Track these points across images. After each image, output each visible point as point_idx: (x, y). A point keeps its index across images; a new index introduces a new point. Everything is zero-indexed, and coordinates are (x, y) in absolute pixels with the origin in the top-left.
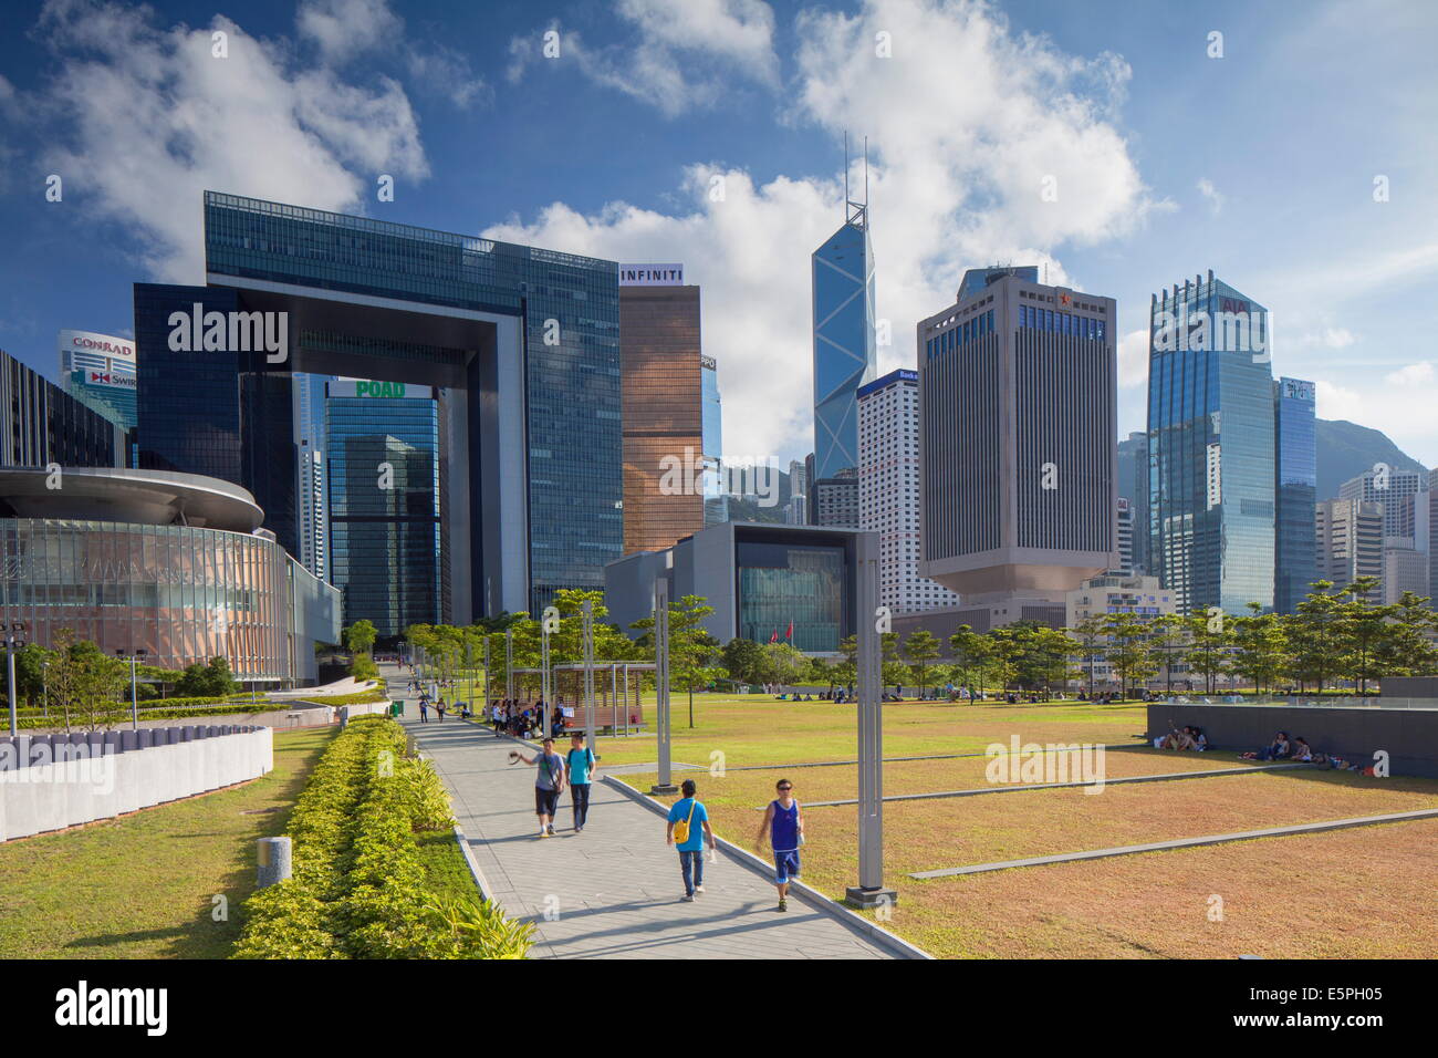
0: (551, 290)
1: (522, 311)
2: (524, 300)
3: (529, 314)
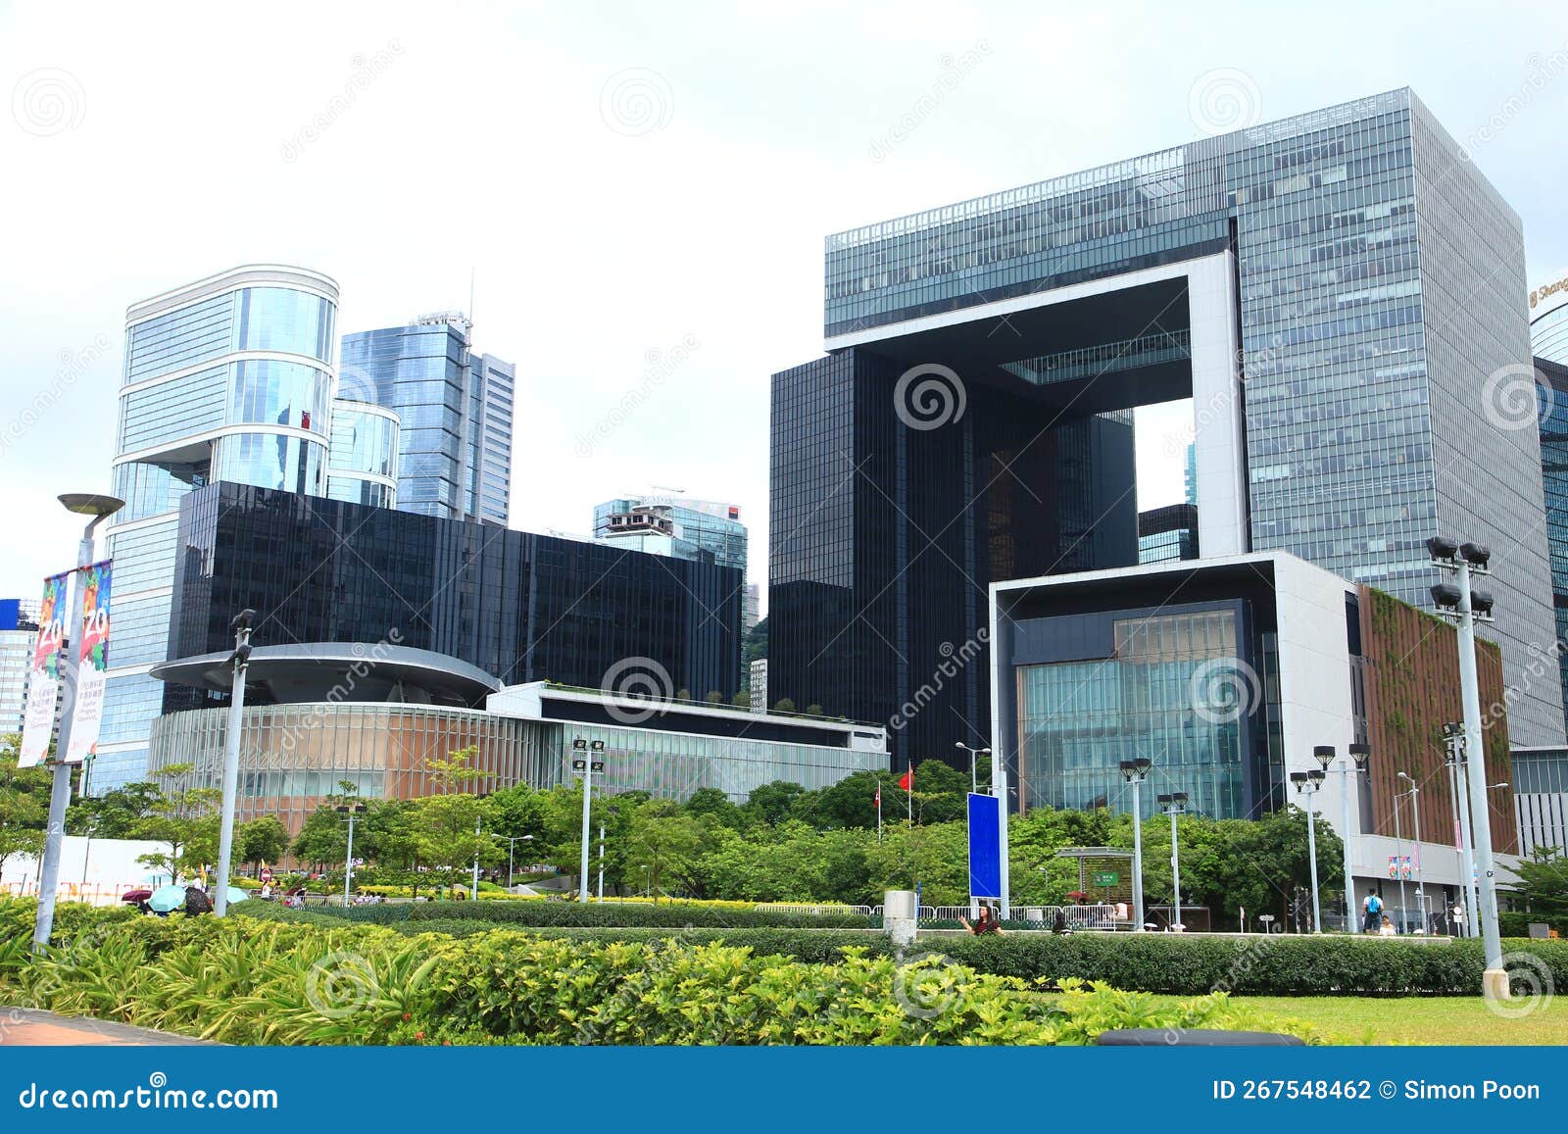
1: (1230, 241)
2: (1233, 222)
3: (1245, 240)
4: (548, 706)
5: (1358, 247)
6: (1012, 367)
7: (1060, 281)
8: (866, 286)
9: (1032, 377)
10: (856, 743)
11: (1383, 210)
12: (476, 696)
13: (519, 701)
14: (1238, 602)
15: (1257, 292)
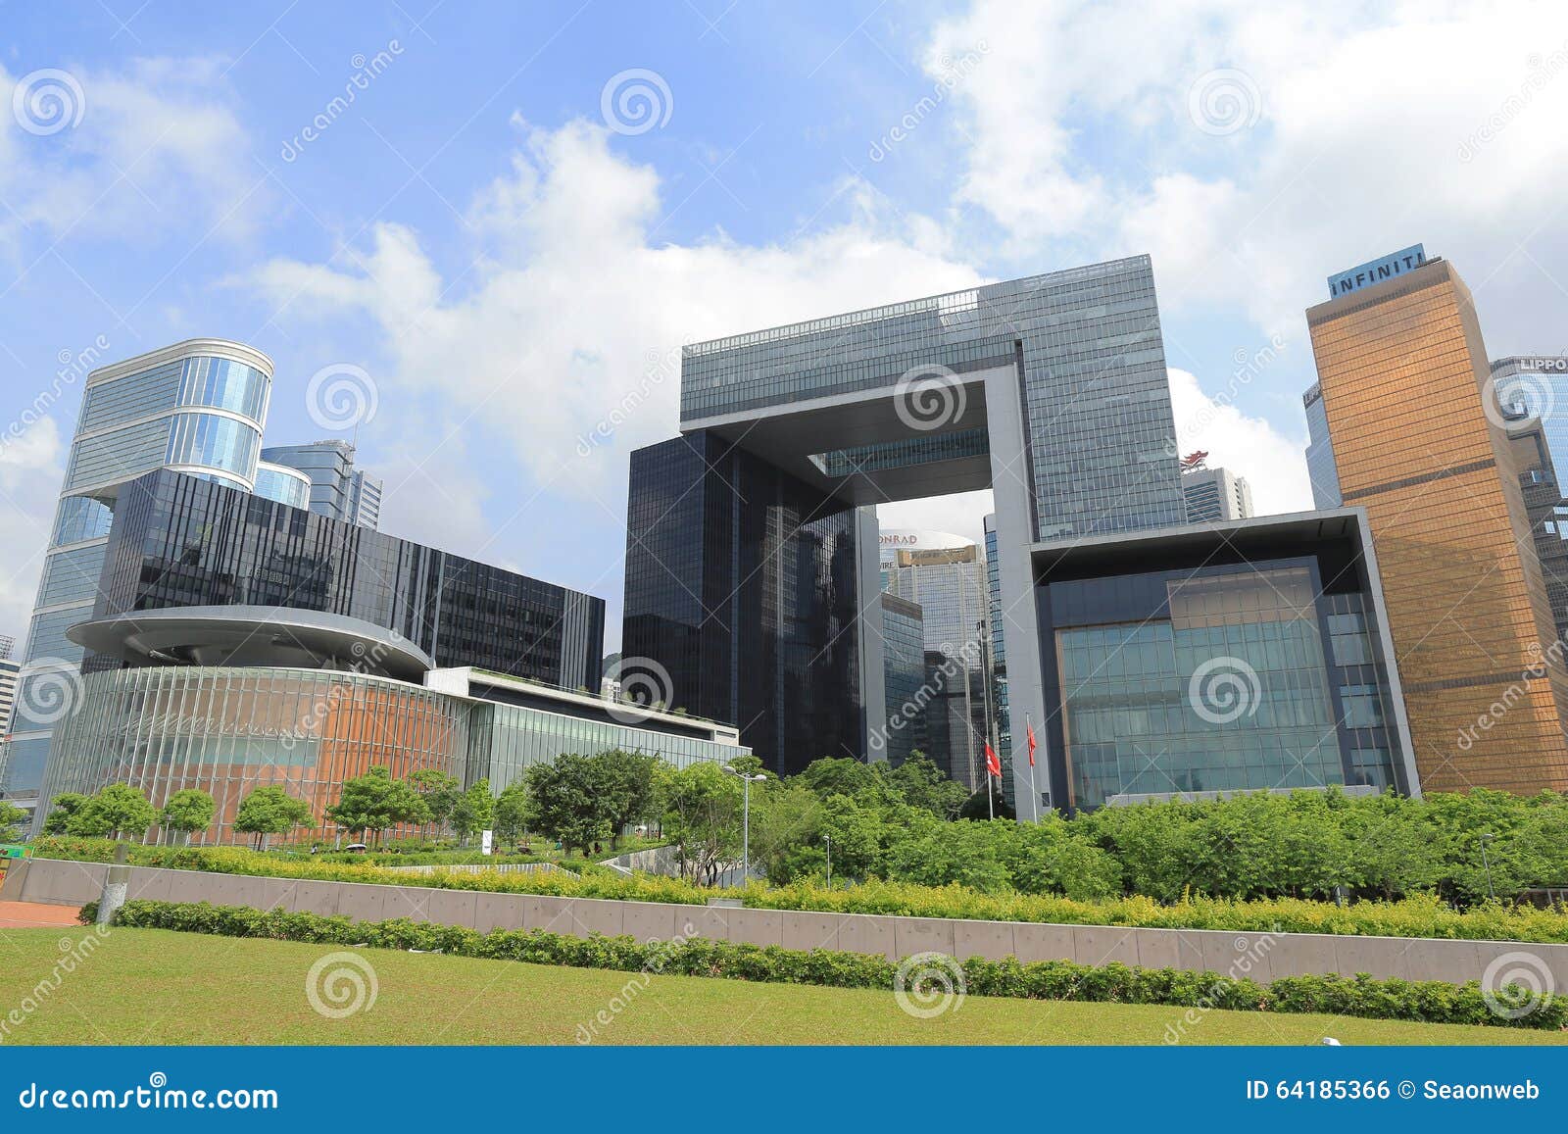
0: (1054, 321)
1: (1017, 358)
2: (1019, 344)
3: (1027, 357)
8: (716, 383)
10: (718, 739)
13: (452, 681)
14: (1314, 559)
15: (1038, 393)
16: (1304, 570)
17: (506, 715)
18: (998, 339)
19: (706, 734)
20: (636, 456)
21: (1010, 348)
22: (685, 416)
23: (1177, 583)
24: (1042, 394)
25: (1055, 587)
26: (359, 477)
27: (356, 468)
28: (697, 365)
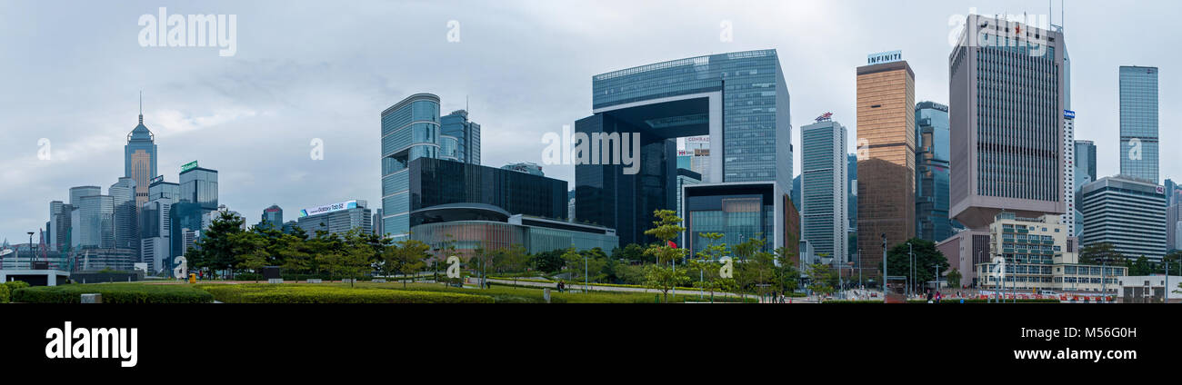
0: (737, 73)
1: (722, 88)
2: (723, 82)
3: (726, 88)
4: (524, 221)
5: (760, 95)
6: (647, 122)
7: (669, 95)
8: (606, 93)
9: (652, 126)
10: (608, 234)
11: (767, 85)
12: (505, 219)
13: (516, 220)
14: (761, 195)
15: (729, 104)
16: (759, 198)
17: (534, 230)
18: (715, 80)
19: (603, 232)
20: (576, 122)
21: (720, 84)
22: (595, 107)
23: (725, 199)
24: (731, 104)
25: (691, 199)
26: (471, 124)
27: (470, 121)
28: (599, 84)
